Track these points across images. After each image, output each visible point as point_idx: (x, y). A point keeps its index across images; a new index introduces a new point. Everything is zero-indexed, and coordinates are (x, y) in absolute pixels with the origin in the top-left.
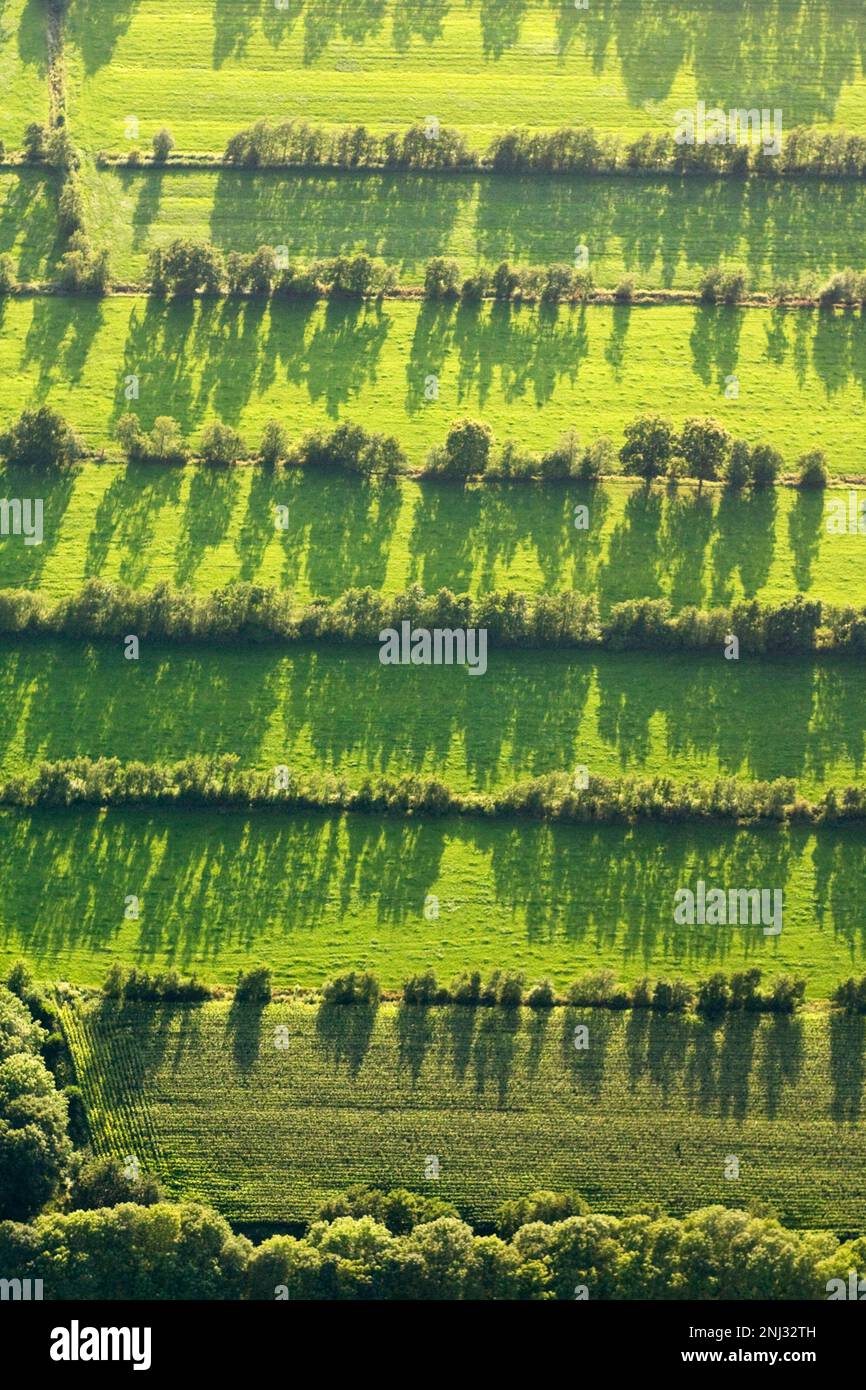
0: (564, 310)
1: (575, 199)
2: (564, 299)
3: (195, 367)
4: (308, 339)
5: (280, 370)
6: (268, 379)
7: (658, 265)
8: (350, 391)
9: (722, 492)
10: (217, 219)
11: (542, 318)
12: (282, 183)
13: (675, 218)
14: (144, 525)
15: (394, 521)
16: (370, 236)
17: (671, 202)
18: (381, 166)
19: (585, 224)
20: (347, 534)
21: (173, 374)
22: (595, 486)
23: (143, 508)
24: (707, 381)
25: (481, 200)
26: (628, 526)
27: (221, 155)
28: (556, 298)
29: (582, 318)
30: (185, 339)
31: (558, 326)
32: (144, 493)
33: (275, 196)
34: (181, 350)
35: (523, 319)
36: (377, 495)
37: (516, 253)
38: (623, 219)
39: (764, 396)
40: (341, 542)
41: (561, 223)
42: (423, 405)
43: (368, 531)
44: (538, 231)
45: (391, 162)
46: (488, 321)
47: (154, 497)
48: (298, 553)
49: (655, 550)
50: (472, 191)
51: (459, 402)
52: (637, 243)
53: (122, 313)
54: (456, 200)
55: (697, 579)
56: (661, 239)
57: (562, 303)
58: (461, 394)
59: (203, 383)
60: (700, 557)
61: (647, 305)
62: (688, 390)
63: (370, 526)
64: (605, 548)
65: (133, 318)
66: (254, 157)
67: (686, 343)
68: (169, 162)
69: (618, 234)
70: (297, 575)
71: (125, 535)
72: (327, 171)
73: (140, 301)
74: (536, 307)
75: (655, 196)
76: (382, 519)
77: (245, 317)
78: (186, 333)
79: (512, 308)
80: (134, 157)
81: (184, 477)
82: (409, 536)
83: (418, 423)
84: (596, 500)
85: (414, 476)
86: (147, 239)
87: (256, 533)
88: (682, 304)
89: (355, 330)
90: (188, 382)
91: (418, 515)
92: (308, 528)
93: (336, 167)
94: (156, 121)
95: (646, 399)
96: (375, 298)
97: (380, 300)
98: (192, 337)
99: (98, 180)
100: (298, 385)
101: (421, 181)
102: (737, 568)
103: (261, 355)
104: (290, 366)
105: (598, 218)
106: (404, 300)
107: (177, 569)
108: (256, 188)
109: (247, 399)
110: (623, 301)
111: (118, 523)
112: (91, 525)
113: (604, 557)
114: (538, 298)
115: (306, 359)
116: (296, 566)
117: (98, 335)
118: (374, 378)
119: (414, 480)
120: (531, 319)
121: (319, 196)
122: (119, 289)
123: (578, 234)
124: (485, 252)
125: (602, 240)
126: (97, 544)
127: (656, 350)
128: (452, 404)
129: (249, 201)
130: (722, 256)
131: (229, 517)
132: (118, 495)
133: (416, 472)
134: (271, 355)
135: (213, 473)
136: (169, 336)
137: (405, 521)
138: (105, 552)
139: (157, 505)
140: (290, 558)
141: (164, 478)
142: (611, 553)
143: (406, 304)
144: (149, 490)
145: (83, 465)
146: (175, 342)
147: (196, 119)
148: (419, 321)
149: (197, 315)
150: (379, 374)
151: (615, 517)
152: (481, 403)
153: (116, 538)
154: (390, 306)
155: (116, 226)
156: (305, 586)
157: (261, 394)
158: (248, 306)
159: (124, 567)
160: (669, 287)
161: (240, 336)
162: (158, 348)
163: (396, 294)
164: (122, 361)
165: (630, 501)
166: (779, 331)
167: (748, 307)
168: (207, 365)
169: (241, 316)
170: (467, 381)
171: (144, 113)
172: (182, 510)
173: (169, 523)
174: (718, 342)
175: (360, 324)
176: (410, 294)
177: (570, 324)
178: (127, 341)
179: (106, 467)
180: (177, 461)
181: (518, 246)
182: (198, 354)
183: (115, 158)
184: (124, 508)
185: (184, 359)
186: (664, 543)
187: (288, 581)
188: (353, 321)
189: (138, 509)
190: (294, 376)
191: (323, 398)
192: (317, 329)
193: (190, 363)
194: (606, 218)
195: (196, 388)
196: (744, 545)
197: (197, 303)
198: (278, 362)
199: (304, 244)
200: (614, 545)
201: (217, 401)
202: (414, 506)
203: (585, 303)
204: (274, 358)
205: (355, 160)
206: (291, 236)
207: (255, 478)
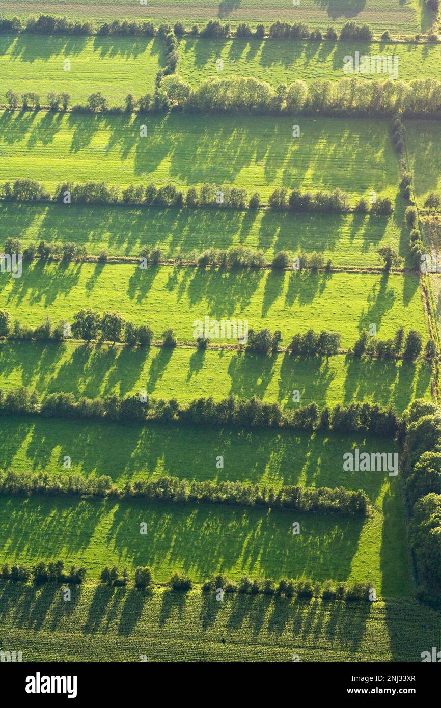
0: (72, 265)
1: (93, 215)
2: (74, 259)
7: (125, 245)
9: (123, 348)
11: (60, 268)
13: (140, 225)
17: (140, 217)
19: (94, 226)
22: (61, 343)
24: (132, 298)
25: (47, 215)
26: (71, 362)
28: (70, 259)
29: (80, 268)
31: (67, 272)
35: (50, 268)
38: (114, 225)
39: (158, 305)
41: (83, 226)
44: (71, 229)
45: (8, 197)
46: (33, 268)
49: (82, 373)
50: (44, 211)
52: (118, 235)
54: (35, 214)
55: (98, 386)
56: (130, 234)
57: (72, 261)
60: (103, 376)
61: (114, 263)
62: (123, 301)
64: (57, 371)
67: (127, 281)
69: (109, 231)
74: (59, 263)
75: (133, 215)
79: (46, 263)
84: (59, 350)
88: (131, 263)
95: (100, 305)
101: (20, 206)
102: (120, 382)
105: (102, 224)
110: (102, 261)
113: (55, 375)
114: (61, 259)
120: (54, 268)
123: (90, 231)
124: (41, 237)
125: (100, 234)
127: (112, 284)
130: (158, 243)
142: (59, 374)
151: (67, 357)
152: (17, 305)
160: (127, 256)
165: (76, 350)
166: (175, 276)
167: (164, 265)
170: (14, 295)
174: (144, 281)
177: (73, 270)
181: (59, 236)
186: (87, 370)
194: (106, 224)
196: (126, 372)
200: (61, 370)
203: (84, 262)
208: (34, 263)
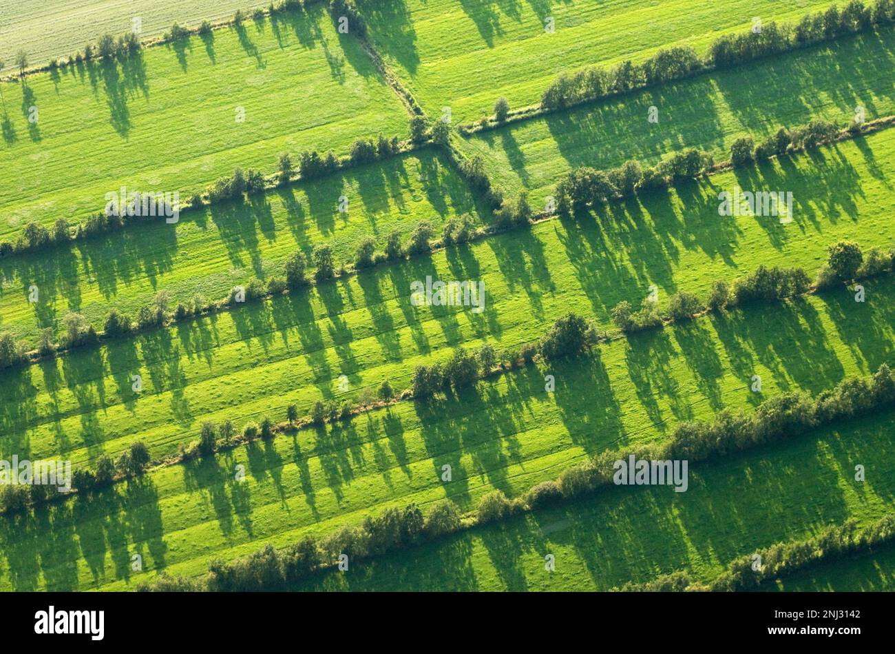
0: (823, 150)
1: (779, 73)
2: (818, 144)
3: (623, 257)
4: (681, 218)
5: (678, 244)
6: (675, 254)
7: (860, 103)
8: (731, 245)
10: (565, 150)
11: (815, 160)
12: (589, 115)
13: (849, 69)
14: (667, 377)
15: (821, 326)
16: (668, 134)
17: (838, 58)
18: (644, 84)
19: (797, 89)
20: (798, 344)
21: (612, 266)
23: (657, 366)
25: (722, 90)
27: (539, 105)
28: (814, 144)
29: (839, 153)
30: (602, 240)
31: (829, 163)
32: (651, 354)
33: (589, 122)
34: (605, 249)
35: (803, 163)
36: (798, 312)
37: (768, 120)
38: (817, 78)
40: (799, 351)
41: (781, 91)
42: (783, 242)
43: (810, 338)
44: (771, 102)
45: (649, 81)
46: (783, 172)
47: (659, 355)
48: (776, 366)
50: (712, 86)
51: (804, 233)
52: (838, 92)
53: (549, 232)
54: (706, 95)
56: (850, 85)
57: (819, 147)
58: (802, 227)
59: (635, 267)
61: (873, 133)
63: (808, 334)
65: (560, 236)
66: (561, 100)
68: (508, 120)
69: (821, 89)
70: (787, 381)
71: (659, 387)
72: (611, 99)
73: (555, 222)
74: (807, 155)
75: (828, 57)
76: (812, 327)
77: (630, 214)
78: (601, 236)
79: (792, 159)
80: (484, 123)
81: (668, 336)
82: (837, 334)
83: (789, 254)
85: (812, 291)
86: (531, 178)
87: (741, 361)
89: (706, 203)
90: (624, 268)
91: (833, 318)
92: (771, 347)
93: (616, 94)
94: (477, 95)
96: (701, 176)
97: (706, 177)
98: (606, 237)
99: (471, 147)
100: (696, 251)
101: (675, 88)
103: (658, 237)
104: (682, 239)
105: (802, 82)
106: (721, 173)
107: (709, 401)
108: (574, 122)
109: (671, 271)
110: (857, 135)
111: (648, 380)
112: (633, 390)
114: (803, 147)
115: (688, 231)
116: (782, 375)
117: (545, 254)
118: (740, 232)
119: (814, 294)
120: (808, 162)
121: (619, 116)
122: (537, 218)
123: (797, 97)
124: (749, 126)
125: (814, 96)
126: (646, 399)
128: (801, 236)
129: (577, 133)
131: (716, 355)
132: (635, 361)
133: (812, 288)
134: (665, 236)
135: (685, 328)
136: (591, 241)
137: (828, 325)
138: (654, 402)
139: (665, 360)
140: (773, 371)
141: (656, 340)
143: (724, 175)
144: (652, 352)
145: (598, 347)
146: (598, 245)
147: (502, 86)
148: (741, 185)
149: (599, 221)
150: (741, 229)
152: (818, 229)
153: (655, 391)
154: (715, 179)
155: (504, 175)
156: (797, 387)
157: (677, 264)
158: (627, 205)
159: (675, 410)
160: (877, 117)
161: (636, 227)
162: (590, 251)
163: (713, 170)
164: (573, 267)
168: (629, 254)
169: (627, 214)
170: (799, 217)
171: (466, 90)
172: (683, 359)
173: (680, 368)
175: (706, 198)
176: (722, 168)
177: (835, 159)
178: (567, 253)
179: (614, 344)
180: (658, 326)
181: (767, 116)
182: (617, 247)
183: (470, 127)
184: (646, 368)
185: (612, 254)
187: (784, 387)
188: (700, 197)
189: (655, 368)
190: (689, 245)
191: (718, 255)
192: (681, 209)
193: (618, 256)
194: (806, 81)
195: (633, 272)
197: (593, 213)
198: (673, 239)
199: (632, 152)
201: (652, 277)
202: (826, 312)
203: (834, 143)
204: (668, 237)
205: (626, 86)
206: (621, 149)
207: (713, 323)
208: (777, 165)
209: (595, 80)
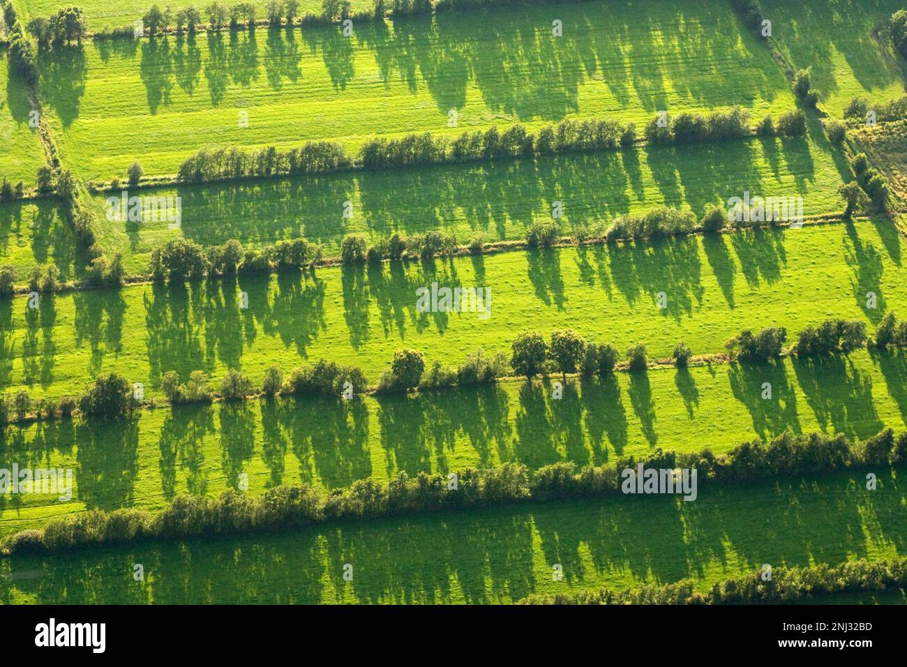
0: (438, 262)
1: (424, 183)
2: (436, 255)
3: (200, 331)
4: (271, 303)
5: (259, 327)
6: (252, 335)
7: (492, 224)
8: (311, 337)
9: (580, 380)
10: (186, 222)
11: (426, 270)
12: (222, 192)
13: (494, 190)
14: (195, 451)
15: (367, 426)
16: (293, 224)
17: (488, 178)
18: (287, 173)
19: (436, 201)
20: (337, 440)
21: (185, 338)
22: (494, 386)
23: (191, 438)
24: (548, 303)
25: (361, 190)
26: (525, 412)
27: (175, 176)
28: (431, 254)
29: (452, 267)
30: (186, 311)
31: (438, 275)
32: (189, 427)
33: (219, 201)
34: (185, 321)
35: (413, 272)
36: (350, 410)
37: (396, 226)
38: (460, 194)
39: (588, 309)
40: (335, 447)
41: (419, 201)
42: (363, 342)
43: (351, 436)
44: (406, 208)
45: (294, 169)
46: (390, 276)
47: (196, 429)
48: (307, 458)
49: (547, 426)
50: (354, 185)
51: (387, 337)
52: (474, 210)
53: (137, 297)
54: (344, 192)
55: (581, 444)
56: (489, 206)
57: (435, 258)
58: (387, 331)
59: (207, 343)
60: (579, 428)
61: (493, 253)
62: (537, 311)
63: (351, 432)
64: (514, 429)
65: (146, 301)
66: (198, 175)
67: (526, 277)
68: (140, 185)
69: (459, 205)
70: (311, 474)
71: (184, 459)
72: (251, 181)
73: (147, 288)
74: (420, 264)
75: (477, 175)
76: (358, 426)
77: (224, 291)
78: (186, 307)
79: (403, 266)
80: (115, 183)
81: (213, 412)
82: (380, 437)
83: (364, 354)
84: (498, 396)
85: (371, 393)
86: (140, 242)
87: (275, 447)
88: (516, 250)
89: (302, 293)
90: (197, 343)
91: (381, 421)
92: (309, 439)
93: (257, 178)
94: (121, 156)
95: (511, 320)
96: (308, 267)
97: (312, 269)
98: (191, 310)
99: (94, 203)
100: (274, 336)
101: (316, 181)
102: (605, 433)
103: (242, 317)
104: (264, 323)
105: (443, 195)
106: (329, 267)
107: (227, 480)
108: (205, 197)
109: (241, 351)
110: (477, 252)
111: (176, 451)
112: (157, 456)
113: (515, 435)
114: (419, 256)
115: (274, 317)
116: (309, 468)
117: (125, 316)
118: (324, 326)
119: (372, 396)
120: (418, 271)
121: (251, 199)
122: (130, 281)
123: (433, 208)
124: (374, 227)
125: (450, 210)
126: (166, 468)
127: (508, 285)
128: (382, 339)
129: (203, 207)
130: (533, 214)
131: (252, 438)
132: (171, 431)
133: (372, 390)
134: (249, 317)
135: (233, 407)
136: (175, 311)
137: (374, 426)
138: (173, 473)
139: (201, 434)
140: (302, 462)
141: (199, 414)
142: (519, 432)
143: (331, 270)
144: (191, 424)
145: (140, 412)
146: (180, 315)
147: (150, 152)
148: (343, 282)
149: (190, 293)
150: (327, 323)
151: (514, 409)
152: (402, 335)
153: (178, 462)
154: (321, 273)
155: (116, 235)
156: (319, 481)
157: (250, 346)
158: (224, 283)
159: (190, 483)
160: (504, 239)
161: (224, 305)
162: (170, 320)
163: (322, 263)
164: (147, 333)
165: (521, 394)
166: (585, 262)
167: (560, 247)
168: (207, 329)
169: (220, 291)
170: (388, 321)
171: (112, 151)
172: (218, 436)
173: (212, 446)
174: (547, 273)
175: (304, 288)
176: (331, 262)
177: (445, 272)
178: (147, 318)
179: (157, 411)
180: (206, 401)
181: (395, 221)
182: (198, 321)
183: (101, 186)
184: (178, 440)
185: (190, 326)
186: (552, 421)
187: (306, 478)
188: (299, 286)
189: (188, 440)
190: (269, 330)
191: (293, 344)
192: (276, 295)
193: (195, 329)
194: (448, 194)
195: (203, 346)
196: (605, 416)
197: (188, 285)
198: (255, 322)
199: (249, 234)
200: (519, 426)
201: (221, 354)
202: (377, 415)
203: (451, 257)
204: (252, 319)
205: (268, 171)
206: (239, 229)
207: (263, 407)
208: (387, 267)
209: (237, 160)
